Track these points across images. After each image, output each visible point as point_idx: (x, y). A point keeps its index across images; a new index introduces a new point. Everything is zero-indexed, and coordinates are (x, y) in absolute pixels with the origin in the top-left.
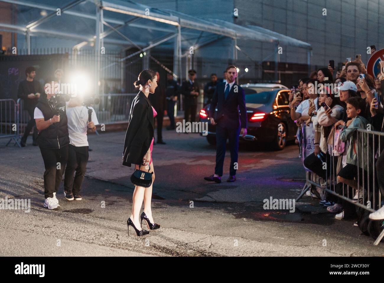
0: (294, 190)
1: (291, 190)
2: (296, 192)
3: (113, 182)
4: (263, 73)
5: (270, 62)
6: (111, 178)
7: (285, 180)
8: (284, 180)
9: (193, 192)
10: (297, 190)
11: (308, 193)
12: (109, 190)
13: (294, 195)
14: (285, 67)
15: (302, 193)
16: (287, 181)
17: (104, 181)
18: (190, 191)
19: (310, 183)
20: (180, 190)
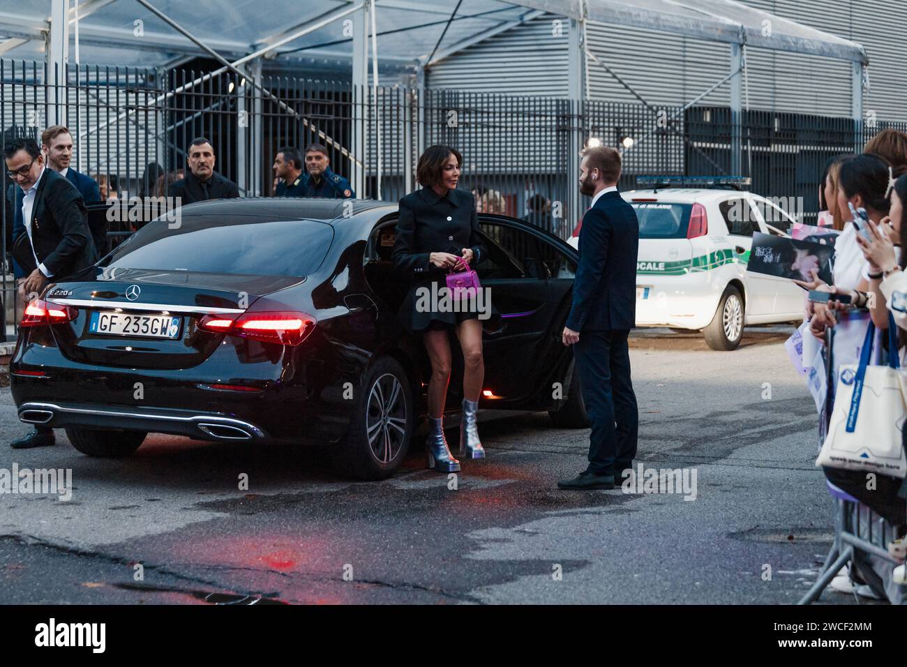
0: (792, 573)
1: (780, 572)
2: (801, 579)
3: (113, 553)
4: (689, 150)
5: (714, 110)
6: (107, 542)
7: (761, 538)
8: (755, 537)
9: (416, 587)
10: (802, 571)
11: (842, 582)
12: (101, 585)
13: (793, 588)
14: (770, 129)
15: (820, 581)
16: (767, 542)
17: (77, 553)
18: (404, 584)
19: (850, 543)
20: (366, 581)
